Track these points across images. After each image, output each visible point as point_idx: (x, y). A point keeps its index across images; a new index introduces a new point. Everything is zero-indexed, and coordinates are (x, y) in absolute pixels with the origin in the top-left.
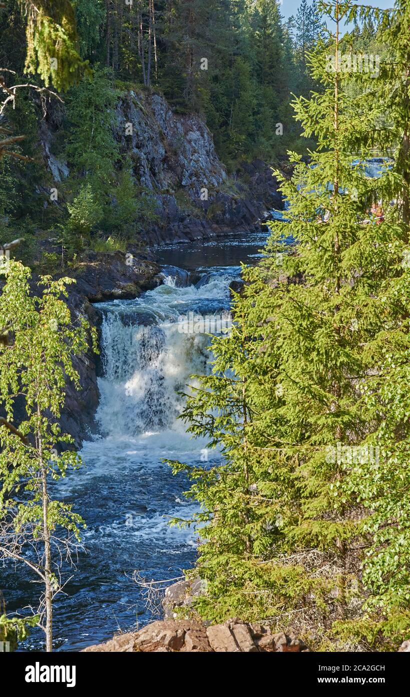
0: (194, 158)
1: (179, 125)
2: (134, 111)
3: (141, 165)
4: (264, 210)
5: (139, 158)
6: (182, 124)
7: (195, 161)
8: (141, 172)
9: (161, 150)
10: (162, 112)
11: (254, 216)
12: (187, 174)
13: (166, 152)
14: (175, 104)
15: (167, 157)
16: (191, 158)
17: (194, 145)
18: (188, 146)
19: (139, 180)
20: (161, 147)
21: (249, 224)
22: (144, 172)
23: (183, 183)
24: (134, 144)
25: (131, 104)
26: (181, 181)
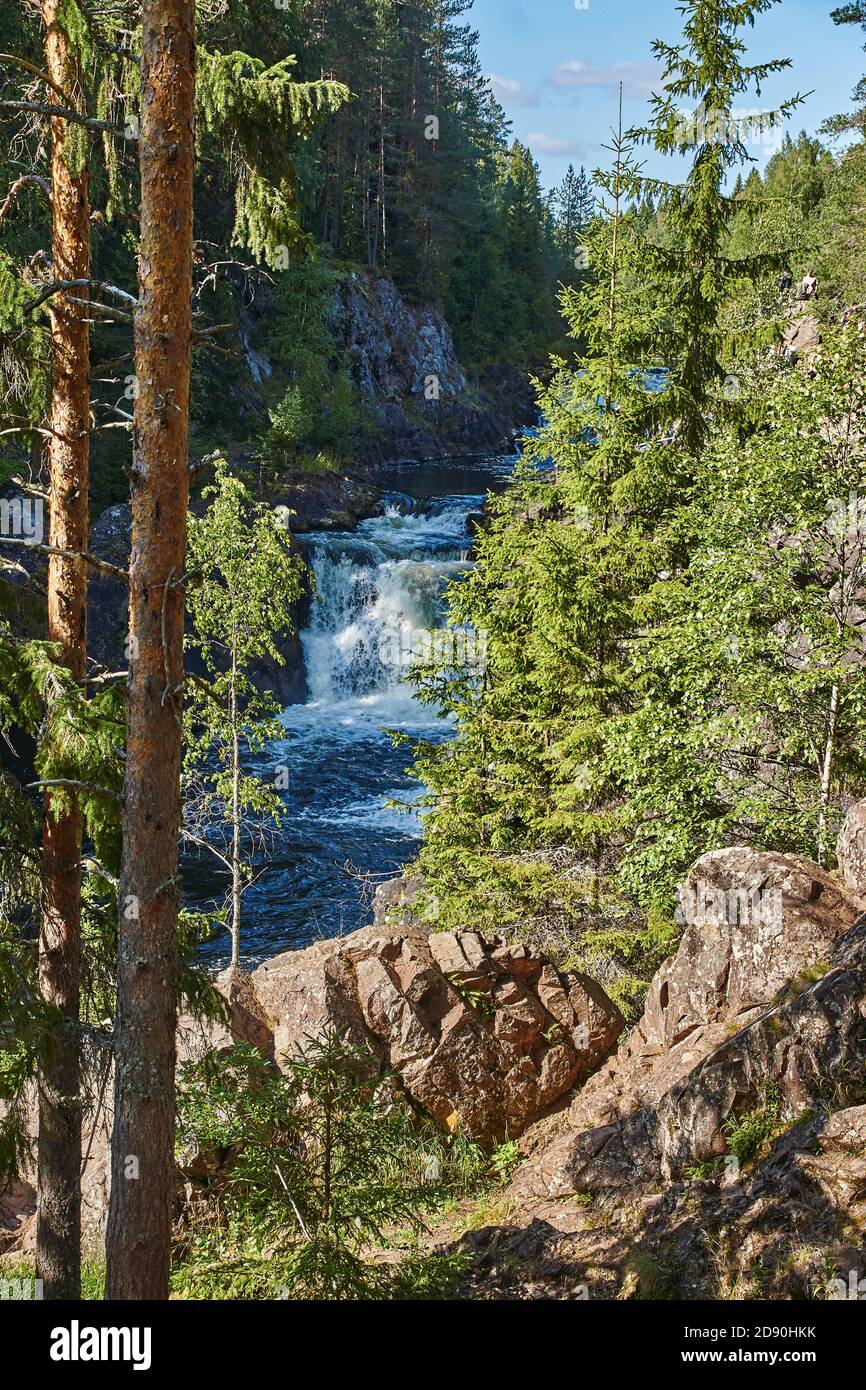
0: (427, 358)
1: (410, 317)
2: (355, 297)
3: (361, 365)
5: (360, 357)
6: (415, 316)
7: (428, 363)
8: (362, 374)
9: (387, 347)
10: (390, 300)
11: (500, 434)
12: (418, 378)
13: (393, 350)
14: (407, 291)
15: (394, 356)
16: (424, 358)
17: (428, 343)
18: (420, 344)
19: (358, 383)
20: (387, 344)
21: (493, 444)
22: (365, 374)
23: (413, 389)
24: (353, 338)
25: (352, 288)
26: (411, 387)
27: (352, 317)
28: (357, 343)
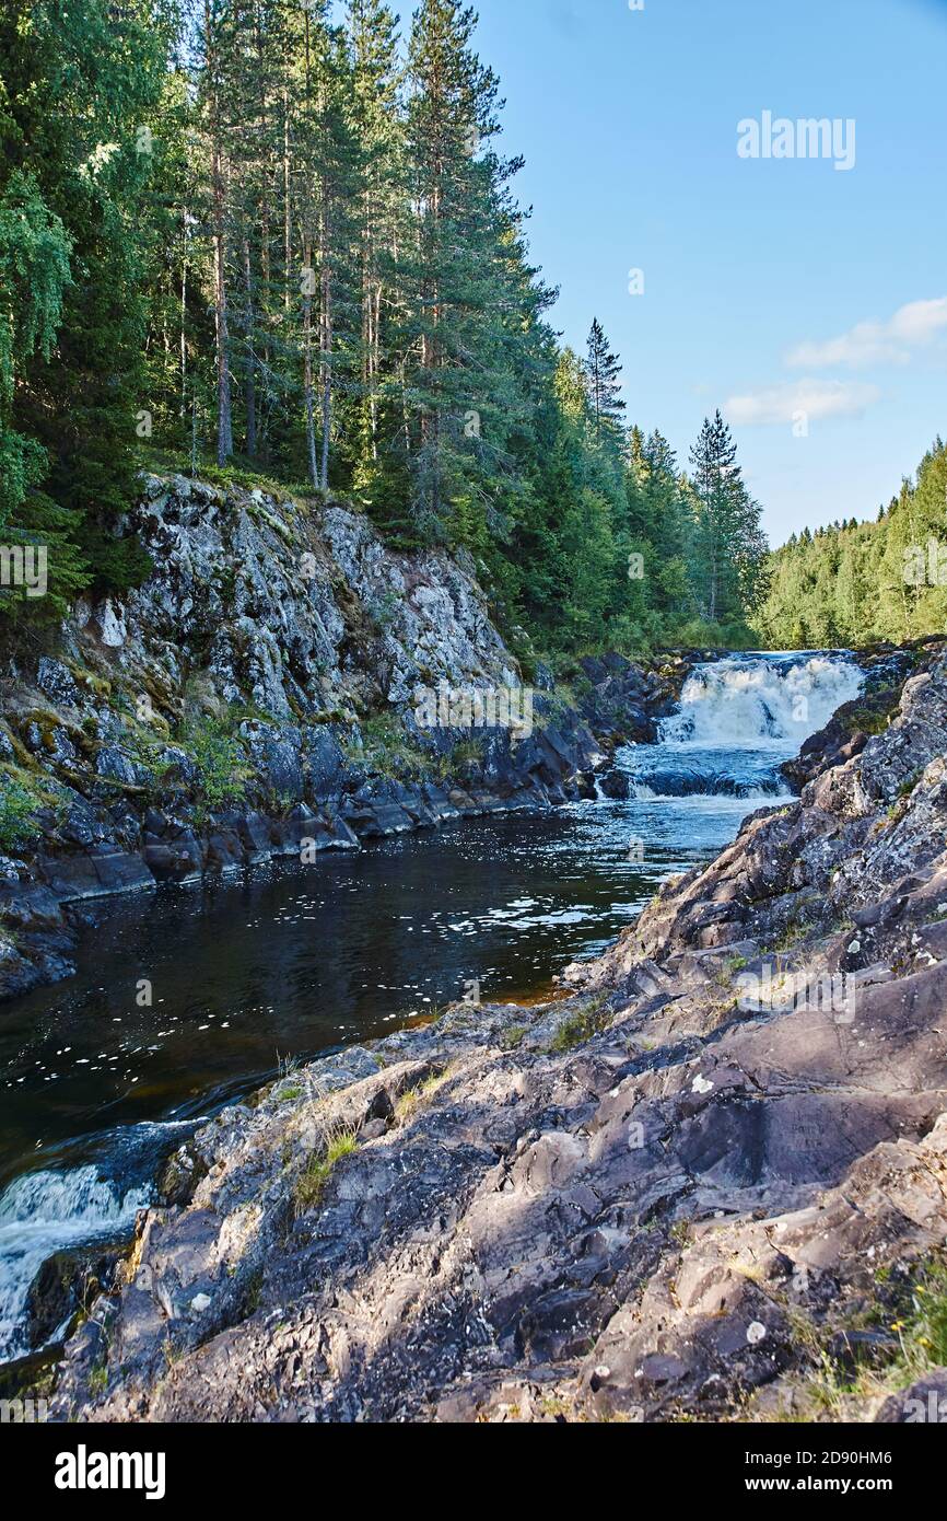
0: (423, 641)
1: (395, 573)
2: (247, 528)
3: (252, 655)
4: (594, 750)
5: (250, 639)
6: (404, 571)
7: (425, 648)
8: (254, 673)
9: (335, 623)
10: (348, 543)
11: (568, 765)
12: (401, 677)
13: (348, 627)
14: (393, 531)
15: (353, 639)
16: (416, 641)
17: (429, 615)
18: (411, 616)
19: (248, 692)
20: (333, 617)
21: (550, 785)
22: (261, 673)
23: (392, 697)
24: (240, 605)
25: (242, 514)
26: (386, 692)
27: (238, 565)
28: (249, 613)
